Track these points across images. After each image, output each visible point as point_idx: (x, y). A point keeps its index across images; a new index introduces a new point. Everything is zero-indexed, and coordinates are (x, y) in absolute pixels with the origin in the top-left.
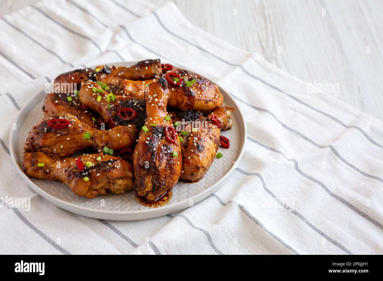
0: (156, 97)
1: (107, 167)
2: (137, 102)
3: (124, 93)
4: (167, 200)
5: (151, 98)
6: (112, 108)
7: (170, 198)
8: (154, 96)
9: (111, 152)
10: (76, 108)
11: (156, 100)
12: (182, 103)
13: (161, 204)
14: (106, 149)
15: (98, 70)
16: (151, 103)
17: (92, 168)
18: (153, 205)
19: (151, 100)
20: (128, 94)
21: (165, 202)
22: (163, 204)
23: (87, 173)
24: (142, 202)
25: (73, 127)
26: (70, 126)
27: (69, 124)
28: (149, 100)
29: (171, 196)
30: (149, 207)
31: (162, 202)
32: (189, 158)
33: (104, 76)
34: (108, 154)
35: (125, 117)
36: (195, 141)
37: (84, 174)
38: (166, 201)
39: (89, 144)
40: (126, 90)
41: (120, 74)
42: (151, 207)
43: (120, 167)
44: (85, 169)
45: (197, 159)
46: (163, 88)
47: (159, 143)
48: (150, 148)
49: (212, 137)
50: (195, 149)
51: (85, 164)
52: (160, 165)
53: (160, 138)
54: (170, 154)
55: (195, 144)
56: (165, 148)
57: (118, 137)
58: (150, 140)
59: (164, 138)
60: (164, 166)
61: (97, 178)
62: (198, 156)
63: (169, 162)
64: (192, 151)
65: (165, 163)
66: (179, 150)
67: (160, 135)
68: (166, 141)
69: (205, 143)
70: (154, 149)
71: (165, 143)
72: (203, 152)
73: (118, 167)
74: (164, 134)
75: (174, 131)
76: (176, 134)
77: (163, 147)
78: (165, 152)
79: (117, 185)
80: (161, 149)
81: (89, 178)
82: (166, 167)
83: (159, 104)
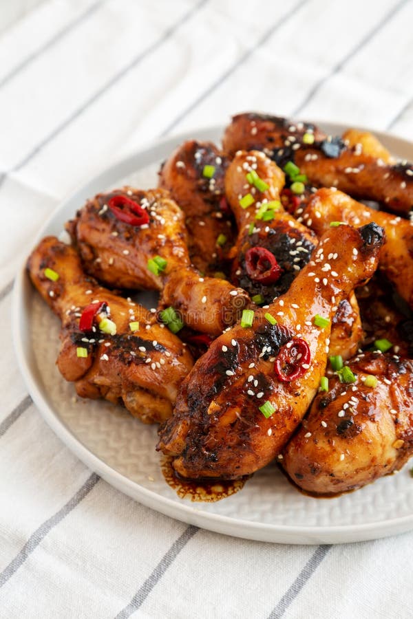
0: (331, 262)
1: (132, 353)
2: (301, 249)
3: (301, 215)
4: (218, 494)
5: (320, 257)
6: (252, 235)
7: (227, 494)
8: (330, 256)
9: (176, 326)
10: (207, 196)
11: (327, 267)
13: (196, 495)
14: (169, 314)
15: (309, 139)
16: (311, 269)
17: (107, 336)
18: (180, 487)
19: (317, 261)
20: (309, 223)
21: (209, 497)
22: (200, 499)
23: (92, 341)
24: (168, 467)
25: (149, 232)
26: (145, 226)
27: (144, 222)
28: (315, 259)
29: (234, 492)
30: (171, 485)
31: (204, 492)
32: (309, 435)
33: (315, 157)
34: (167, 327)
35: (255, 268)
36: (346, 406)
37: (85, 340)
38: (213, 496)
39: (155, 284)
40: (310, 212)
41: (349, 170)
42: (174, 488)
43: (159, 366)
44: (92, 330)
45: (322, 448)
46: (359, 249)
47: (252, 365)
48: (221, 364)
49: (403, 420)
50: (332, 424)
51: (100, 321)
52: (219, 414)
53: (262, 355)
54: (261, 402)
55: (342, 414)
56: (256, 383)
57: (200, 302)
58: (236, 347)
59: (272, 360)
60: (227, 420)
61: (101, 363)
62: (330, 443)
63: (244, 417)
64: (324, 424)
65: (236, 415)
66: (293, 405)
67: (265, 349)
68: (272, 371)
69: (369, 423)
70: (229, 373)
71: (265, 373)
72: (348, 443)
73: (153, 366)
74: (276, 351)
75: (306, 358)
76: (305, 366)
77: (255, 378)
78: (251, 392)
79: (135, 400)
80: (246, 381)
81: (88, 353)
82: (232, 425)
83: (325, 281)
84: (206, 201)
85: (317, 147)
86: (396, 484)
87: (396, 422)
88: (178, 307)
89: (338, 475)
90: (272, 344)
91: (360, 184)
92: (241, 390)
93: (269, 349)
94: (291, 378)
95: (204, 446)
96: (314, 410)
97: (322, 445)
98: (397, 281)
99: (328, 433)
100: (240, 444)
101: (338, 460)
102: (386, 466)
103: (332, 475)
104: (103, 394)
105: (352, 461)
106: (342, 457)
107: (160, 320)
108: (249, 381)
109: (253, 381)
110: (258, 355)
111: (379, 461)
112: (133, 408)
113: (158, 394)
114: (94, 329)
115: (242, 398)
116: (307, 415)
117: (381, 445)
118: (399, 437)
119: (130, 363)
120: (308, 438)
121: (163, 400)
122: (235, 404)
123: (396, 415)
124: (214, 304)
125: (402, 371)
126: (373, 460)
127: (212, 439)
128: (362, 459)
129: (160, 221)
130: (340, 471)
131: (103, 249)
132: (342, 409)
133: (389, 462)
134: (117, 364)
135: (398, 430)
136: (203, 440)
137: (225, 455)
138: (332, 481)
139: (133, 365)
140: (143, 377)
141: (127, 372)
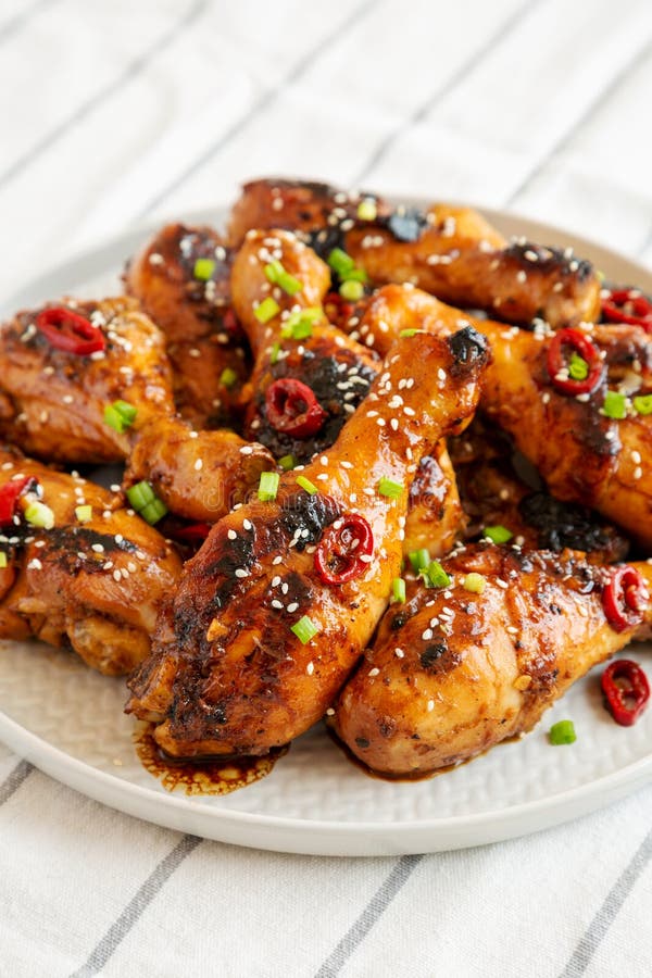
0: (404, 392)
1: (81, 555)
2: (357, 379)
3: (356, 328)
4: (230, 782)
5: (385, 387)
6: (277, 363)
7: (245, 780)
8: (402, 383)
9: (155, 512)
10: (204, 310)
11: (397, 401)
12: (555, 466)
13: (194, 786)
14: (142, 493)
15: (368, 212)
16: (372, 406)
17: (39, 532)
18: (167, 773)
19: (381, 392)
20: (370, 340)
21: (216, 787)
22: (201, 790)
23: (14, 540)
24: (146, 743)
25: (106, 364)
26: (98, 355)
27: (97, 347)
28: (377, 389)
29: (257, 778)
30: (151, 772)
31: (207, 780)
32: (375, 671)
33: (378, 241)
34: (139, 514)
35: (281, 412)
36: (435, 622)
37: (1, 539)
38: (223, 785)
39: (117, 448)
40: (370, 323)
41: (434, 260)
42: (157, 775)
43: (126, 575)
44: (12, 521)
45: (397, 691)
46: (448, 371)
47: (278, 560)
48: (227, 559)
49: (529, 643)
50: (413, 651)
51: (27, 506)
52: (225, 641)
53: (294, 542)
54: (293, 619)
55: (428, 635)
56: (285, 588)
57: (193, 471)
58: (250, 532)
59: (310, 550)
60: (239, 651)
61: (29, 575)
62: (410, 682)
63: (268, 644)
64: (400, 653)
65: (253, 643)
66: (347, 623)
67: (298, 533)
68: (311, 568)
69: (474, 649)
70: (241, 573)
71: (300, 571)
72: (440, 683)
73: (117, 575)
74: (317, 534)
75: (365, 544)
76: (365, 558)
77: (283, 581)
78: (277, 604)
79: (87, 634)
80: (269, 586)
81: (8, 559)
82: (248, 659)
83: (395, 424)
84: (201, 317)
85: (381, 225)
86: (524, 755)
87: (517, 647)
88: (156, 480)
89: (427, 737)
90: (310, 525)
91: (453, 280)
92: (263, 600)
93: (306, 533)
94: (343, 577)
95: (202, 696)
96: (382, 633)
97: (397, 686)
98: (516, 429)
99: (406, 668)
100: (261, 690)
101: (425, 710)
102: (504, 721)
103: (415, 737)
104: (35, 630)
105: (447, 711)
106: (431, 705)
107: (126, 504)
108: (273, 585)
109: (280, 585)
110: (287, 543)
111: (490, 713)
112: (84, 648)
113: (125, 623)
114: (17, 521)
115: (263, 613)
116: (372, 641)
117: (494, 684)
118: (524, 671)
119: (77, 571)
120: (376, 678)
121: (135, 632)
122: (252, 624)
123: (517, 635)
124: (214, 470)
125: (526, 568)
126: (482, 710)
127: (215, 683)
128: (465, 709)
129: (123, 347)
130: (429, 730)
131: (30, 399)
132: (429, 626)
133: (509, 714)
134: (56, 575)
135: (522, 660)
136: (200, 686)
137: (239, 710)
138: (416, 747)
139: (83, 575)
140: (100, 594)
141: (72, 586)
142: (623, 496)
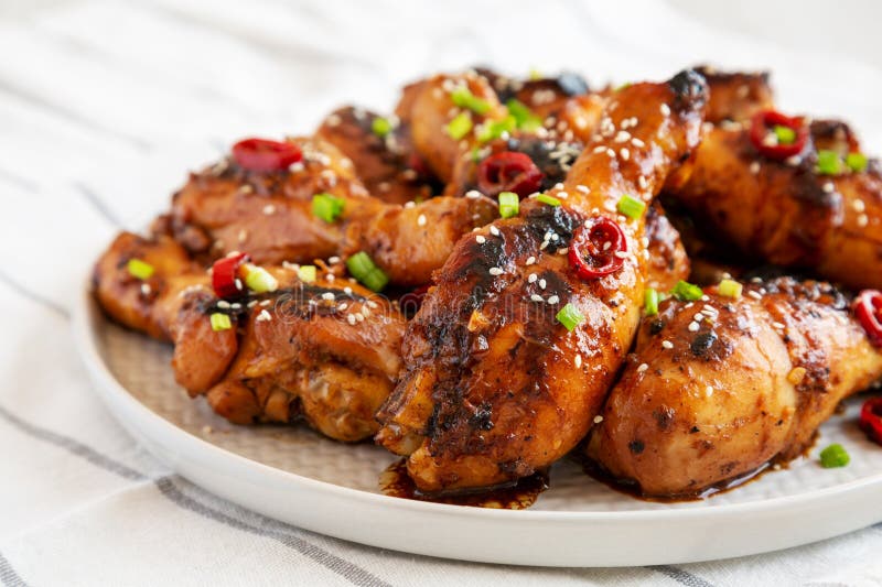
0: (628, 130)
1: (311, 302)
3: (554, 127)
8: (625, 123)
9: (377, 279)
11: (624, 136)
14: (360, 262)
16: (598, 145)
17: (262, 295)
19: (605, 134)
23: (236, 306)
26: (296, 167)
32: (644, 367)
34: (361, 282)
36: (698, 317)
37: (223, 304)
43: (361, 319)
44: (234, 285)
45: (671, 380)
46: (671, 106)
47: (531, 260)
48: (480, 261)
49: (794, 335)
50: (682, 342)
51: (247, 273)
52: (490, 333)
53: (545, 244)
54: (556, 309)
55: (694, 327)
56: (543, 284)
57: (417, 228)
58: (499, 237)
59: (563, 251)
60: (502, 346)
61: (258, 330)
62: (683, 371)
63: (532, 336)
64: (668, 344)
65: (516, 335)
66: (610, 322)
67: (548, 236)
68: (566, 266)
69: (745, 340)
70: (494, 271)
71: (556, 270)
72: (714, 369)
73: (352, 318)
74: (568, 237)
75: (619, 242)
76: (619, 254)
77: (539, 278)
78: (536, 298)
79: (321, 386)
80: (527, 283)
81: (232, 321)
82: (512, 352)
83: (625, 154)
87: (786, 340)
88: (373, 252)
89: (707, 431)
90: (557, 229)
92: (521, 294)
93: (556, 237)
94: (602, 270)
95: (467, 396)
97: (669, 375)
99: (674, 357)
101: (703, 398)
102: (780, 422)
103: (695, 430)
104: (262, 399)
105: (725, 401)
106: (710, 390)
107: (346, 274)
108: (530, 281)
109: (537, 282)
110: (538, 247)
111: (768, 407)
112: (321, 401)
113: (364, 366)
114: (239, 284)
115: (523, 308)
116: (633, 346)
117: (770, 374)
118: (797, 363)
119: (311, 315)
120: (646, 372)
121: (374, 378)
122: (514, 318)
123: (784, 330)
126: (759, 403)
127: (481, 379)
128: (743, 400)
129: (320, 161)
130: (708, 422)
132: (693, 320)
133: (785, 414)
134: (288, 323)
135: (794, 352)
136: (463, 387)
137: (508, 411)
138: (695, 445)
139: (317, 317)
140: (335, 333)
141: (307, 330)
142: (849, 246)
